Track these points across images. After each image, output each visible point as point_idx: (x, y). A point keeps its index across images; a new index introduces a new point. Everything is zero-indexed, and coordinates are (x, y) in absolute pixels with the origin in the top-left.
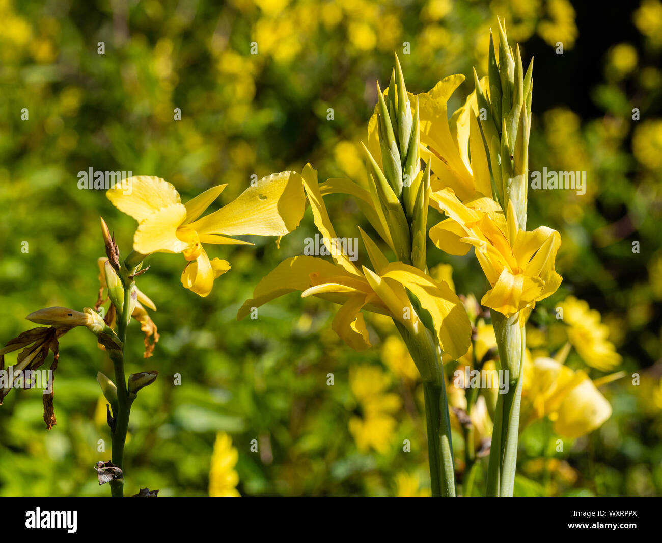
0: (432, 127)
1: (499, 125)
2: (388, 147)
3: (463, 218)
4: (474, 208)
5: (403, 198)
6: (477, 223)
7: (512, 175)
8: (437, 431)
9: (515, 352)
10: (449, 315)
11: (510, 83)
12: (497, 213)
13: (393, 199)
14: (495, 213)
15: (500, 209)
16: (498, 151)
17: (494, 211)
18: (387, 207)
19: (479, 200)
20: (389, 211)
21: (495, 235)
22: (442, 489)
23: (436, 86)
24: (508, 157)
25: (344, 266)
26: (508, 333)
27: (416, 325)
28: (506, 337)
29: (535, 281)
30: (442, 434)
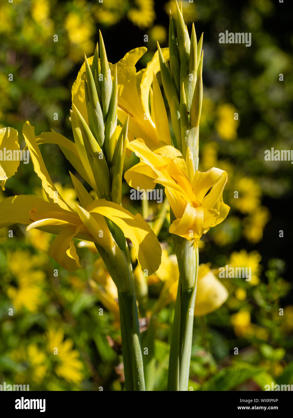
0: (124, 90)
1: (178, 87)
2: (94, 107)
3: (153, 163)
4: (160, 154)
5: (105, 148)
6: (165, 167)
7: (189, 127)
8: (130, 330)
9: (191, 267)
10: (144, 241)
11: (187, 54)
12: (179, 158)
13: (97, 148)
14: (177, 158)
15: (180, 154)
16: (177, 109)
17: (176, 156)
18: (92, 155)
19: (163, 147)
20: (94, 158)
21: (180, 176)
22: (134, 376)
23: (125, 56)
24: (185, 113)
25: (59, 204)
26: (186, 252)
27: (114, 248)
28: (185, 255)
29: (211, 212)
30: (134, 334)
